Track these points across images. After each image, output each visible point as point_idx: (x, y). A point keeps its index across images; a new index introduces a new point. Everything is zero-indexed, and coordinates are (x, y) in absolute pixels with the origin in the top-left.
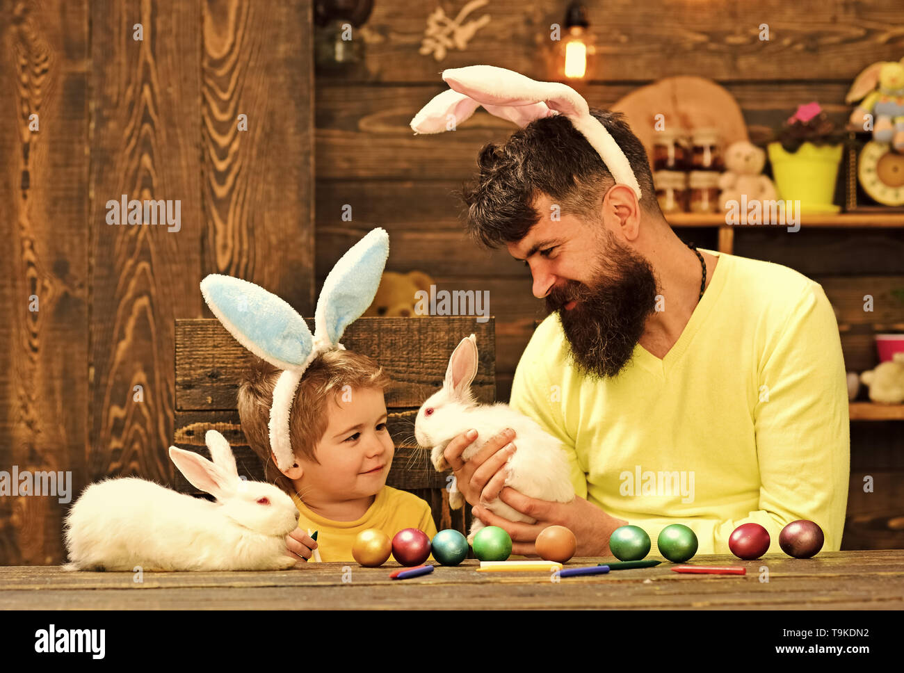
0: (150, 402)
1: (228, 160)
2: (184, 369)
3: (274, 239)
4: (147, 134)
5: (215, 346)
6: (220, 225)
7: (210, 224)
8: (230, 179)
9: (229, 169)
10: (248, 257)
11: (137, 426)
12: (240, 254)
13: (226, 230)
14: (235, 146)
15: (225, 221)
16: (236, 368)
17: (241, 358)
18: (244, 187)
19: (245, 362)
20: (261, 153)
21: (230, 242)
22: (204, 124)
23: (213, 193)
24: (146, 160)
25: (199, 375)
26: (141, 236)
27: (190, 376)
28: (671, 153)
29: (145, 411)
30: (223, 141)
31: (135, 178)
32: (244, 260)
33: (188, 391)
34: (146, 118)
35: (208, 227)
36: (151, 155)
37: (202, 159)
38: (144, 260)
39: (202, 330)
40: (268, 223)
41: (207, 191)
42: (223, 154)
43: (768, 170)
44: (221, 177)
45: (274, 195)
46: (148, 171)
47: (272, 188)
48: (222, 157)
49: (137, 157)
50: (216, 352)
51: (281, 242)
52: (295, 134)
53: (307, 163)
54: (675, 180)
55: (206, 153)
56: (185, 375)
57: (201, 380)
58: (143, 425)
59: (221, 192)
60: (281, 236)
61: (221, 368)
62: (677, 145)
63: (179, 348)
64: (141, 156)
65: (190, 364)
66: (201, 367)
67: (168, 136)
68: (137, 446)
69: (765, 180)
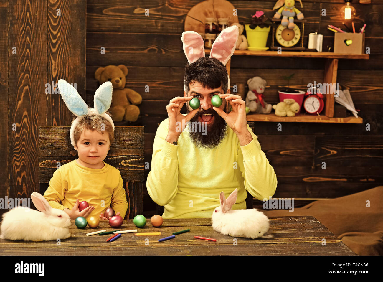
0: (29, 122)
1: (57, 39)
2: (42, 143)
3: (72, 67)
4: (28, 29)
5: (52, 136)
6: (53, 62)
7: (50, 61)
8: (57, 46)
9: (57, 42)
10: (63, 73)
11: (25, 130)
12: (60, 72)
13: (55, 64)
14: (59, 34)
15: (55, 61)
16: (59, 143)
17: (61, 139)
18: (62, 49)
19: (62, 141)
20: (68, 37)
21: (57, 68)
22: (48, 26)
23: (51, 50)
24: (28, 38)
25: (47, 145)
26: (26, 65)
27: (44, 145)
28: (211, 27)
29: (27, 125)
30: (55, 33)
31: (24, 44)
32: (62, 74)
33: (43, 150)
34: (28, 24)
35: (49, 63)
36: (30, 37)
37: (47, 39)
38: (27, 74)
39: (48, 130)
40: (70, 62)
41: (49, 50)
42: (55, 37)
43: (244, 33)
44: (54, 45)
45: (72, 52)
46: (29, 42)
47: (72, 49)
48: (54, 39)
49: (25, 37)
50: (53, 138)
51: (74, 68)
52: (80, 31)
53: (84, 41)
54: (212, 37)
55: (49, 36)
56: (42, 145)
57: (48, 146)
58: (27, 130)
59: (54, 50)
60: (75, 66)
61: (54, 143)
62: (213, 24)
63: (40, 136)
64: (26, 37)
65: (44, 141)
66: (48, 143)
67: (36, 30)
68: (24, 137)
69: (243, 37)
